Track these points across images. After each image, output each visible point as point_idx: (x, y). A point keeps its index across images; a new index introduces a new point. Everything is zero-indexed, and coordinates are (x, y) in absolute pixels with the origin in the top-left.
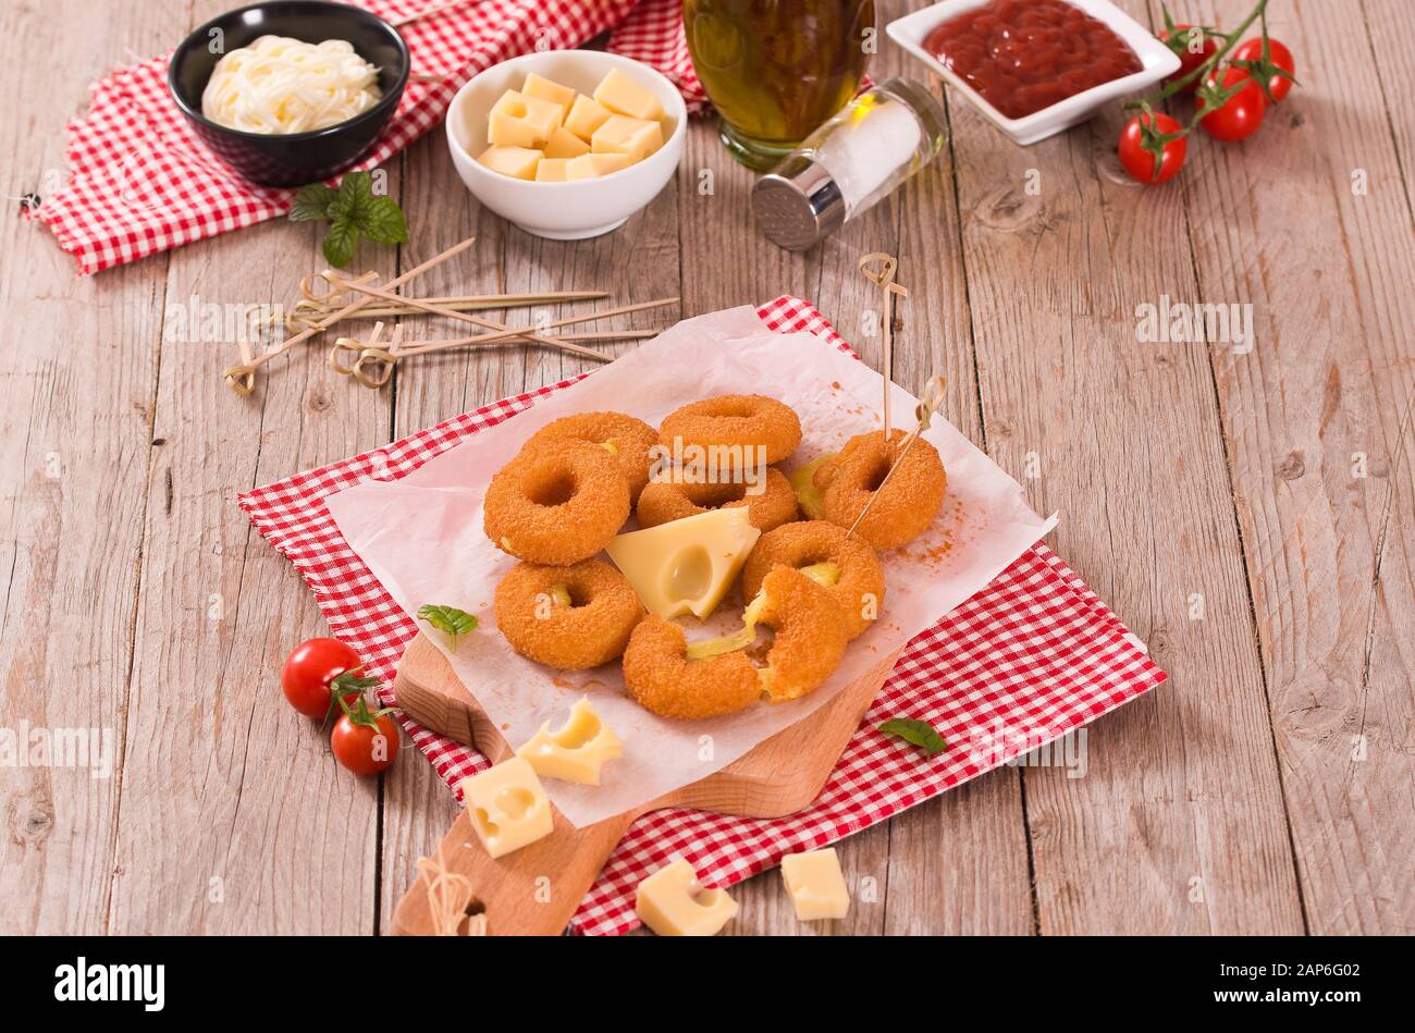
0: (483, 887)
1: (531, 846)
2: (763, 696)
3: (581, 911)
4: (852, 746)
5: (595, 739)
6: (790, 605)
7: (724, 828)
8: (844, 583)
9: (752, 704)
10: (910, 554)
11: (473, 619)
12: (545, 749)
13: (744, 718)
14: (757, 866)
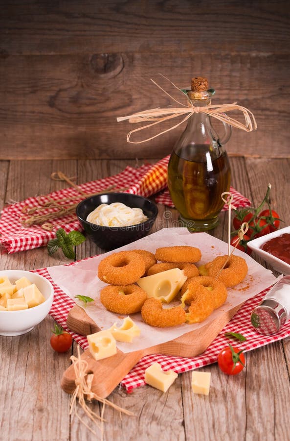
0: (93, 367)
1: (109, 358)
2: (187, 322)
3: (125, 379)
4: (216, 340)
5: (131, 328)
6: (197, 292)
7: (172, 359)
8: (214, 290)
9: (183, 323)
10: (236, 289)
11: (92, 299)
12: (115, 329)
13: (180, 328)
14: (183, 369)
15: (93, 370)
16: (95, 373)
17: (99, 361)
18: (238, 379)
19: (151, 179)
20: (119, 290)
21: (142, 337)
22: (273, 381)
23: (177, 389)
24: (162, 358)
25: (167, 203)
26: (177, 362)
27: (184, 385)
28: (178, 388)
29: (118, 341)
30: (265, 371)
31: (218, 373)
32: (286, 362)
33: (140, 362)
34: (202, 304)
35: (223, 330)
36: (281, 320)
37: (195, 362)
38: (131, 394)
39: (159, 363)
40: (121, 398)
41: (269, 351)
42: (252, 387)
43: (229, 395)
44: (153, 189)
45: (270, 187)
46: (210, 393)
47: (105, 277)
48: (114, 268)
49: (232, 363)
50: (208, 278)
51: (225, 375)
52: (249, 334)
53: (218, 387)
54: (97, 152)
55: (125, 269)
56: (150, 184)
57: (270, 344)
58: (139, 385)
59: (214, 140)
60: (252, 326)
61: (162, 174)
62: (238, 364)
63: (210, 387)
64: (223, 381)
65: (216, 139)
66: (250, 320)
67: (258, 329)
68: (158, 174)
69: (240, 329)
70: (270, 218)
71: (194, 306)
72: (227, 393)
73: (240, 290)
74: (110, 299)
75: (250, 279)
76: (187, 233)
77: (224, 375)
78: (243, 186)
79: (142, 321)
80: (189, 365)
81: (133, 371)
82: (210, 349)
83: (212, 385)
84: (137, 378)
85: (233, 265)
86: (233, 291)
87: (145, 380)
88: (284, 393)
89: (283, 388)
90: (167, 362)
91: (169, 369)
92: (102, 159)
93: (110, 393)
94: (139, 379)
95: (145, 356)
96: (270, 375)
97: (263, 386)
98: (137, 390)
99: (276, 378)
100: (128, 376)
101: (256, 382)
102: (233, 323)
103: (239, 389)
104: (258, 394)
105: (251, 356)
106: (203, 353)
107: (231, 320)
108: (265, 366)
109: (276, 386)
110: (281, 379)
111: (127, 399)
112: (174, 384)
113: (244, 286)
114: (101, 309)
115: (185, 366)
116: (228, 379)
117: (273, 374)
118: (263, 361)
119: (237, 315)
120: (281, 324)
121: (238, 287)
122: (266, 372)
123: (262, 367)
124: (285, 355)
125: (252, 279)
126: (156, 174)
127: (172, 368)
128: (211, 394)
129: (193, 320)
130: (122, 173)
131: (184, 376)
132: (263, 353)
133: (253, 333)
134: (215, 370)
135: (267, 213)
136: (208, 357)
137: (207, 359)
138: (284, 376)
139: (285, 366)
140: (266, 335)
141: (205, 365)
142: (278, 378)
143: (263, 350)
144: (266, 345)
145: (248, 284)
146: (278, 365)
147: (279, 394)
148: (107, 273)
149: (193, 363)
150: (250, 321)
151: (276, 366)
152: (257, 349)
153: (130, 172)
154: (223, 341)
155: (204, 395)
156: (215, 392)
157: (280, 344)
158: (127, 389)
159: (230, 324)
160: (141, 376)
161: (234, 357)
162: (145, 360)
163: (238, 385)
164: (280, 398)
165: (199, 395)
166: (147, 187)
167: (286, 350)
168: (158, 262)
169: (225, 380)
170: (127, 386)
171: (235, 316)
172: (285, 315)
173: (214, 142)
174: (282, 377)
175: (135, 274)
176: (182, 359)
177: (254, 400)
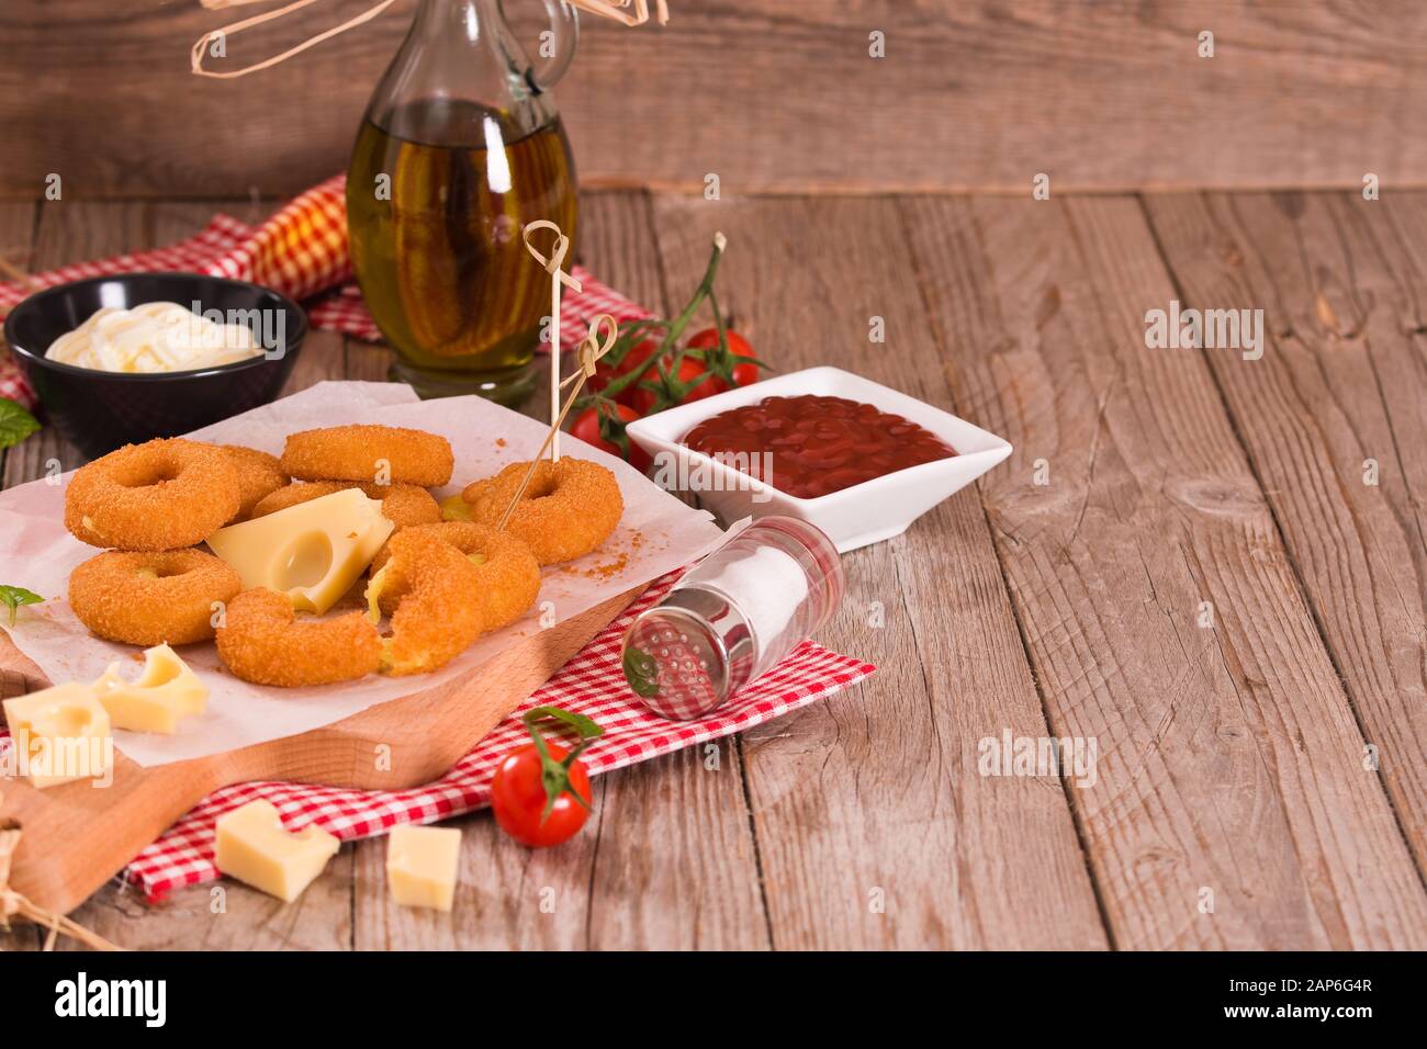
0: (23, 810)
2: (383, 671)
3: (141, 858)
4: (490, 737)
5: (173, 681)
6: (421, 562)
7: (326, 794)
8: (490, 564)
9: (370, 676)
10: (576, 571)
11: (38, 597)
12: (111, 685)
13: (359, 688)
14: (362, 828)
15: (21, 819)
16: (25, 828)
17: (46, 790)
18: (566, 862)
19: (293, 239)
20: (139, 567)
21: (212, 717)
22: (694, 863)
23: (337, 893)
24: (287, 791)
25: (352, 326)
26: (339, 802)
27: (362, 880)
28: (339, 887)
29: (123, 729)
30: (668, 834)
31: (494, 844)
32: (749, 806)
33: (205, 806)
34: (441, 601)
35: (522, 707)
36: (735, 663)
37: (407, 802)
38: (161, 907)
39: (276, 805)
40: (125, 920)
41: (687, 773)
42: (616, 886)
43: (527, 909)
44: (302, 274)
45: (722, 243)
46: (455, 904)
47: (87, 523)
48: (123, 489)
49: (540, 798)
50: (471, 526)
51: (518, 845)
52: (617, 717)
53: (490, 885)
54: (109, 171)
55: (163, 492)
56: (290, 254)
57: (692, 748)
58: (193, 878)
59: (515, 71)
60: (629, 691)
61: (333, 224)
62: (562, 804)
63: (458, 885)
64: (507, 868)
65: (523, 66)
66: (622, 674)
67: (652, 702)
68: (319, 221)
69: (584, 703)
70: (720, 358)
71: (407, 611)
72: (519, 904)
73: (591, 572)
74: (104, 592)
75: (630, 542)
76: (411, 401)
77: (514, 847)
78: (635, 278)
79: (219, 670)
80: (385, 813)
81: (173, 832)
82: (467, 765)
83: (467, 878)
84: (188, 853)
85: (567, 488)
86: (564, 576)
87: (217, 859)
88: (735, 901)
89: (732, 888)
90: (305, 802)
91: (306, 826)
92: (128, 200)
93: (82, 898)
94: (196, 858)
95: (224, 788)
96: (685, 847)
97: (657, 881)
98: (184, 894)
99: (707, 856)
100: (153, 849)
101: (632, 870)
102: (559, 686)
103: (567, 893)
104: (636, 908)
105: (621, 788)
106: (441, 777)
107: (553, 678)
108: (669, 821)
109: (704, 879)
110: (726, 858)
111: (146, 922)
112: (326, 876)
113: (608, 561)
114: (69, 632)
115: (370, 816)
116: (529, 860)
117: (699, 845)
118: (662, 805)
119: (579, 661)
120: (734, 678)
121: (585, 565)
122: (671, 838)
123: (657, 824)
124: (745, 785)
125: (637, 540)
126: (311, 224)
127: (323, 820)
128: (461, 907)
129: (407, 659)
130: (199, 240)
131: (366, 851)
132: (667, 779)
133: (631, 714)
134: (482, 834)
135: (710, 342)
136: (460, 787)
137: (453, 794)
138: (737, 849)
139: (743, 819)
140: (680, 720)
141: (444, 815)
142: (714, 856)
143: (666, 770)
144: (679, 752)
145: (622, 556)
146: (719, 814)
147: (715, 905)
148: (97, 505)
149: (398, 807)
150: (623, 679)
151: (709, 818)
152: (644, 765)
153: (227, 233)
154: (515, 738)
155: (435, 911)
156: (475, 901)
157: (733, 750)
158: (148, 891)
159: (552, 689)
160: (204, 849)
161: (550, 775)
162: (224, 800)
163: (565, 879)
164: (716, 917)
165: (417, 911)
166: (277, 264)
167: (754, 769)
168: (293, 480)
169: (517, 865)
170: (150, 880)
171: (569, 663)
172: (749, 648)
173: (514, 78)
174: (731, 852)
175: (200, 511)
176: (358, 796)
177: (619, 926)
